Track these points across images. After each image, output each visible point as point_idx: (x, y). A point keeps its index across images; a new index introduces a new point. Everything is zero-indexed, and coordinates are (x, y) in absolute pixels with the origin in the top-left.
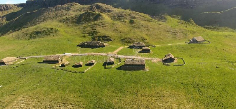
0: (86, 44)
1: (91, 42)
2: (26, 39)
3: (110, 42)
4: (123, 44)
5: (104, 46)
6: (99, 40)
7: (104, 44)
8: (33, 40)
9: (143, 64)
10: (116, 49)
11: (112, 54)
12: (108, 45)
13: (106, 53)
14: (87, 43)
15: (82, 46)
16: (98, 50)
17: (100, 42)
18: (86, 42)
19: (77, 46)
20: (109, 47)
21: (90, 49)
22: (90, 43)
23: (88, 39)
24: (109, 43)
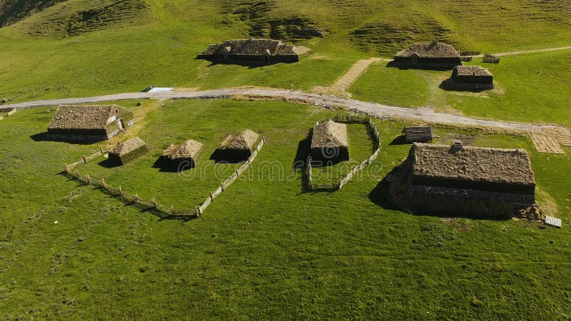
0: (229, 49)
1: (248, 42)
2: (55, 37)
3: (314, 41)
4: (364, 50)
5: (294, 59)
6: (275, 35)
7: (294, 48)
8: (74, 39)
9: (522, 179)
10: (340, 70)
11: (330, 93)
12: (310, 53)
13: (305, 89)
14: (233, 45)
15: (216, 56)
16: (272, 75)
17: (280, 43)
18: (228, 44)
19: (199, 57)
20: (314, 62)
21: (243, 71)
22: (244, 45)
23: (236, 33)
24: (311, 47)
